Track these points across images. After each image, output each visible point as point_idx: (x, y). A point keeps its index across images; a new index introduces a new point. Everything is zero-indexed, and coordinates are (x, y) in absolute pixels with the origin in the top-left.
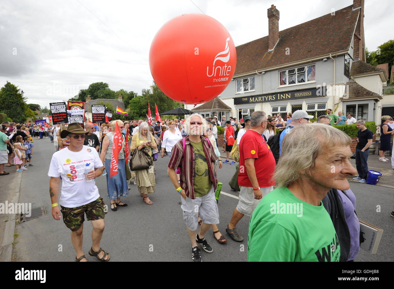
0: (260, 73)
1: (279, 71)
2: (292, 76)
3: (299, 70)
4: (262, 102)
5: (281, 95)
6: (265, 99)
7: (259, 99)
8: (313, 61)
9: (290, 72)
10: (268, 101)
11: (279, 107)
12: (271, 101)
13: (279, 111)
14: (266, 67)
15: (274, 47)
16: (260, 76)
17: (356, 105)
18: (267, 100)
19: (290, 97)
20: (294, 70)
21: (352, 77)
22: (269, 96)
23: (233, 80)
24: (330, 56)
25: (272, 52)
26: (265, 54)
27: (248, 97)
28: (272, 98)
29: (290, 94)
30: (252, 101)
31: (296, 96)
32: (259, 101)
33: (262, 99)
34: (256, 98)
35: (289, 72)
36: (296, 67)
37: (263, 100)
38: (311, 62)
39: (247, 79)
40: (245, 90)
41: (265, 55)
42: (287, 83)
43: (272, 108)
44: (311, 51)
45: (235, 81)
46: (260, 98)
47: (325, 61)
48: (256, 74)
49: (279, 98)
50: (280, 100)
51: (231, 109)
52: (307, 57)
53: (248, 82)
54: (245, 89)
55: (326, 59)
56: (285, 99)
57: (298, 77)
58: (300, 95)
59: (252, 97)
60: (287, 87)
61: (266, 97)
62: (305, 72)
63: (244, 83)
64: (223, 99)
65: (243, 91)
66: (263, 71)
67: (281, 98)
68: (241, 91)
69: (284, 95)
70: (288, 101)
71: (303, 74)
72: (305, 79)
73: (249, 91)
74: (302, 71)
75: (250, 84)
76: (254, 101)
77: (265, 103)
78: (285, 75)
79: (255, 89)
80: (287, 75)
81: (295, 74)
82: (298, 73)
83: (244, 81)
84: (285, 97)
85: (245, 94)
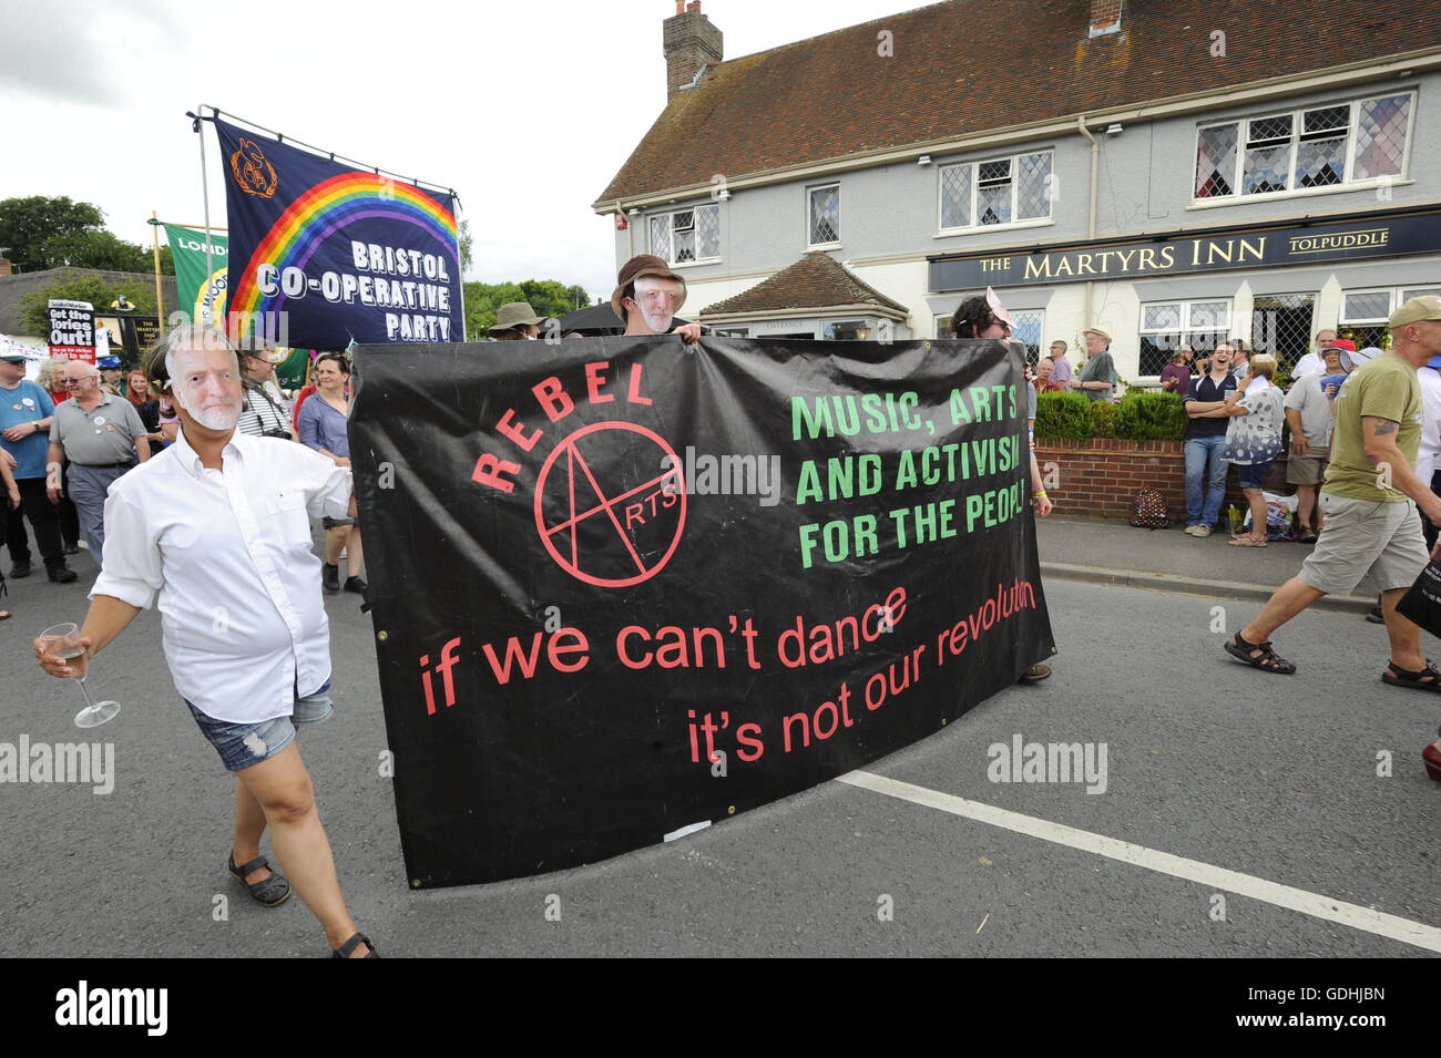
0: (1094, 130)
1: (1201, 123)
2: (1267, 154)
3: (1312, 121)
4: (1093, 281)
5: (1212, 246)
6: (1114, 263)
7: (1081, 265)
8: (1414, 73)
9: (1256, 129)
10: (1133, 276)
11: (1182, 304)
12: (1148, 275)
13: (1183, 325)
15: (1118, 17)
16: (1092, 144)
18: (1125, 269)
19: (1260, 256)
20: (1288, 122)
22: (1142, 252)
23: (926, 165)
25: (1122, 38)
26: (1081, 49)
27: (1017, 253)
28: (1159, 259)
29: (1262, 240)
30: (1037, 274)
31: (1298, 249)
32: (1080, 272)
33: (1097, 264)
34: (1064, 259)
35: (1252, 131)
36: (1307, 101)
37: (1104, 270)
39: (1003, 164)
40: (989, 216)
41: (1081, 54)
42: (1237, 184)
43: (1143, 310)
45: (934, 170)
46: (1084, 261)
48: (1076, 133)
49: (1196, 262)
50: (1204, 270)
51: (906, 311)
53: (1008, 180)
54: (989, 211)
56: (1235, 267)
57: (1301, 158)
58: (1319, 243)
59: (1037, 251)
60: (1239, 205)
61: (1120, 253)
62: (1344, 132)
63: (981, 185)
64: (859, 264)
65: (979, 225)
66: (1113, 117)
67: (1210, 261)
68: (966, 223)
69: (1231, 243)
70: (1242, 279)
71: (1336, 141)
72: (1342, 167)
73: (1015, 222)
74: (1329, 125)
75: (1019, 188)
76: (1048, 275)
77: (1110, 284)
78: (1230, 144)
79: (1048, 214)
80: (1244, 146)
81: (1288, 141)
82: (1303, 138)
83: (985, 171)
84: (1236, 256)
85: (991, 236)
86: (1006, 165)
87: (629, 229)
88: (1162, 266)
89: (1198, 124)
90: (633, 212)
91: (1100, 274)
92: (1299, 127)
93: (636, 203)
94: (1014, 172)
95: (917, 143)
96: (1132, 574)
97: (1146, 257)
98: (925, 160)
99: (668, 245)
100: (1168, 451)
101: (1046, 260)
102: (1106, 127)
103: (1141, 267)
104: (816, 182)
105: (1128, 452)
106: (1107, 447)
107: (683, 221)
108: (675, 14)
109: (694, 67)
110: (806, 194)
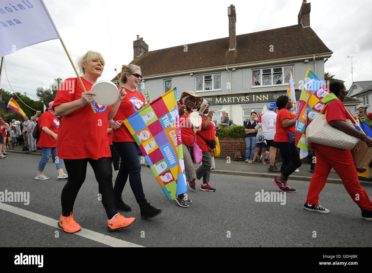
0: (230, 69)
2: (267, 77)
3: (275, 70)
4: (232, 104)
5: (257, 96)
6: (236, 100)
7: (228, 100)
8: (293, 62)
9: (264, 71)
10: (240, 103)
12: (244, 103)
14: (236, 63)
15: (235, 47)
16: (229, 73)
18: (238, 101)
19: (267, 99)
20: (270, 70)
22: (242, 97)
23: (192, 76)
24: (314, 57)
25: (235, 51)
27: (214, 97)
28: (246, 99)
29: (268, 95)
30: (218, 102)
31: (275, 98)
32: (228, 102)
33: (232, 100)
34: (225, 99)
36: (273, 66)
37: (234, 101)
40: (207, 89)
41: (227, 54)
42: (261, 83)
43: (243, 111)
45: (194, 77)
46: (229, 99)
48: (225, 70)
49: (254, 100)
50: (256, 102)
52: (286, 57)
53: (212, 80)
54: (207, 87)
55: (307, 61)
56: (262, 101)
57: (274, 78)
59: (218, 96)
60: (262, 87)
61: (237, 97)
62: (281, 73)
63: (205, 81)
65: (205, 90)
66: (234, 67)
67: (257, 100)
68: (202, 89)
69: (261, 96)
71: (280, 75)
72: (282, 81)
73: (213, 90)
74: (278, 72)
75: (214, 82)
76: (221, 102)
77: (235, 105)
78: (259, 74)
79: (221, 88)
80: (262, 75)
81: (270, 74)
82: (274, 74)
83: (206, 77)
84: (262, 99)
85: (208, 93)
86: (210, 76)
88: (247, 101)
89: (252, 69)
91: (233, 102)
92: (272, 72)
94: (213, 78)
95: (190, 70)
96: (227, 171)
97: (243, 98)
98: (192, 74)
100: (242, 141)
101: (220, 99)
102: (232, 69)
103: (242, 101)
104: (166, 78)
105: (232, 141)
106: (227, 140)
108: (136, 40)
109: (140, 52)
110: (164, 81)
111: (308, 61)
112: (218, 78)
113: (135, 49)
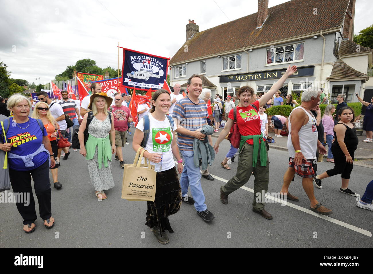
0: (247, 51)
1: (267, 49)
2: (279, 55)
3: (287, 48)
4: (248, 81)
5: (268, 74)
6: (251, 77)
7: (245, 78)
8: (302, 39)
10: (254, 80)
11: (264, 86)
12: (257, 80)
13: (264, 90)
14: (253, 44)
15: (263, 24)
16: (247, 53)
17: (342, 85)
18: (253, 79)
19: (276, 76)
20: (282, 48)
21: (340, 57)
23: (220, 58)
24: (321, 33)
25: (261, 29)
26: (253, 31)
27: (234, 75)
28: (259, 77)
29: (276, 73)
30: (238, 80)
33: (248, 78)
34: (242, 77)
35: (276, 50)
36: (285, 45)
38: (300, 40)
39: (234, 57)
40: (231, 68)
41: (253, 33)
42: (274, 61)
43: (257, 87)
44: (300, 28)
45: (221, 58)
47: (315, 39)
48: (243, 51)
49: (265, 77)
50: (266, 79)
51: (216, 87)
52: (296, 35)
53: (234, 60)
54: (231, 67)
56: (272, 78)
57: (285, 56)
59: (238, 75)
60: (274, 66)
61: (252, 75)
62: (293, 50)
63: (230, 61)
64: (209, 77)
65: (229, 69)
66: (250, 48)
67: (267, 77)
68: (227, 69)
69: (271, 73)
70: (274, 80)
71: (291, 52)
72: (293, 58)
73: (236, 69)
74: (289, 49)
75: (236, 62)
76: (240, 80)
77: (251, 81)
78: (272, 53)
79: (241, 67)
80: (275, 53)
81: (283, 52)
82: (286, 52)
83: (230, 58)
84: (272, 76)
85: (231, 72)
87: (171, 70)
90: (172, 67)
91: (248, 80)
93: (172, 65)
95: (218, 53)
97: (256, 76)
99: (178, 73)
101: (239, 77)
102: (249, 50)
103: (256, 78)
104: (202, 61)
107: (181, 68)
108: (188, 23)
109: (191, 34)
110: (200, 63)
111: (317, 37)
112: (239, 58)
113: (188, 32)
